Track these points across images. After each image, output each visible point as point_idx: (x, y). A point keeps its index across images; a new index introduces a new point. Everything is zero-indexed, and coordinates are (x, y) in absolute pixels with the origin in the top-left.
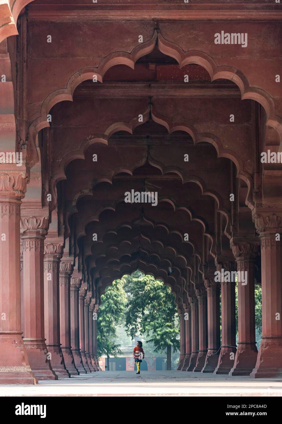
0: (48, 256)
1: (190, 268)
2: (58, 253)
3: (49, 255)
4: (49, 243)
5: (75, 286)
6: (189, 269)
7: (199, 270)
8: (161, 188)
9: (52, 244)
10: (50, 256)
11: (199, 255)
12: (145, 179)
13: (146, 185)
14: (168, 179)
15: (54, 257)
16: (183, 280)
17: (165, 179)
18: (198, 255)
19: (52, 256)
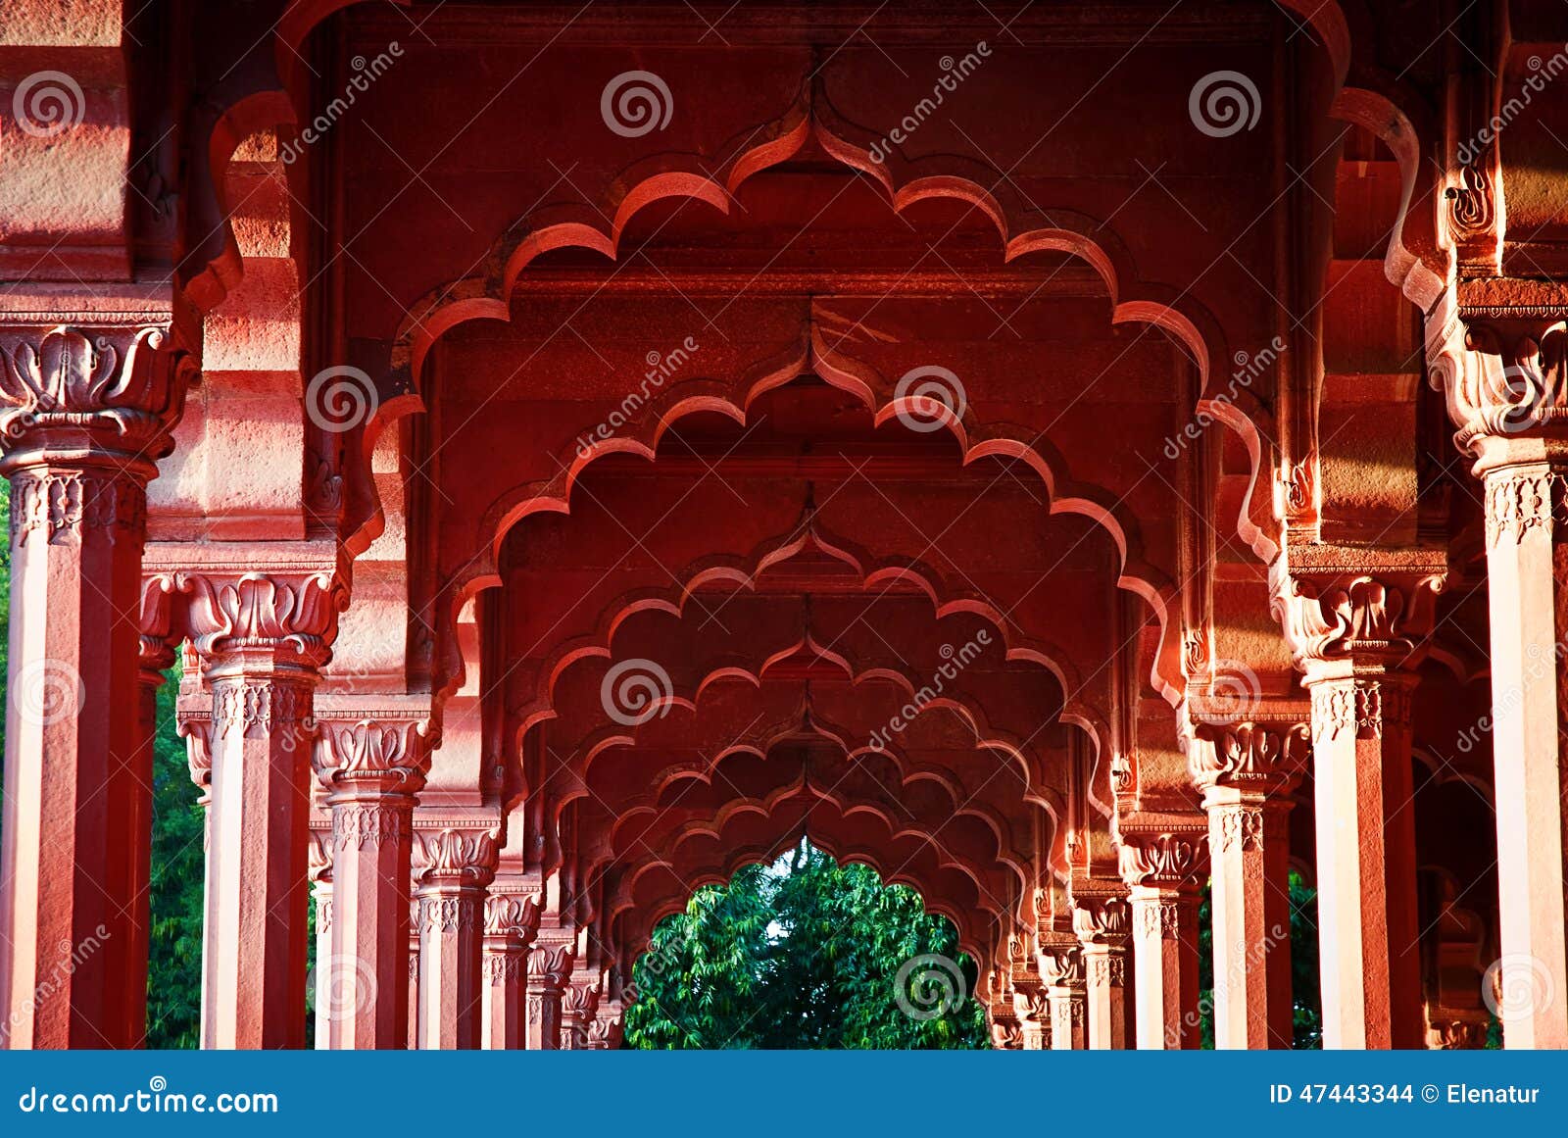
0: (247, 645)
1: (1046, 805)
2: (303, 632)
3: (252, 639)
4: (252, 576)
5: (462, 875)
6: (1041, 807)
7: (1091, 796)
8: (892, 340)
9: (269, 579)
10: (257, 645)
11: (1091, 721)
12: (811, 293)
13: (814, 325)
14: (929, 292)
15: (282, 654)
16: (1016, 873)
17: (917, 292)
18: (1086, 724)
19: (269, 645)
